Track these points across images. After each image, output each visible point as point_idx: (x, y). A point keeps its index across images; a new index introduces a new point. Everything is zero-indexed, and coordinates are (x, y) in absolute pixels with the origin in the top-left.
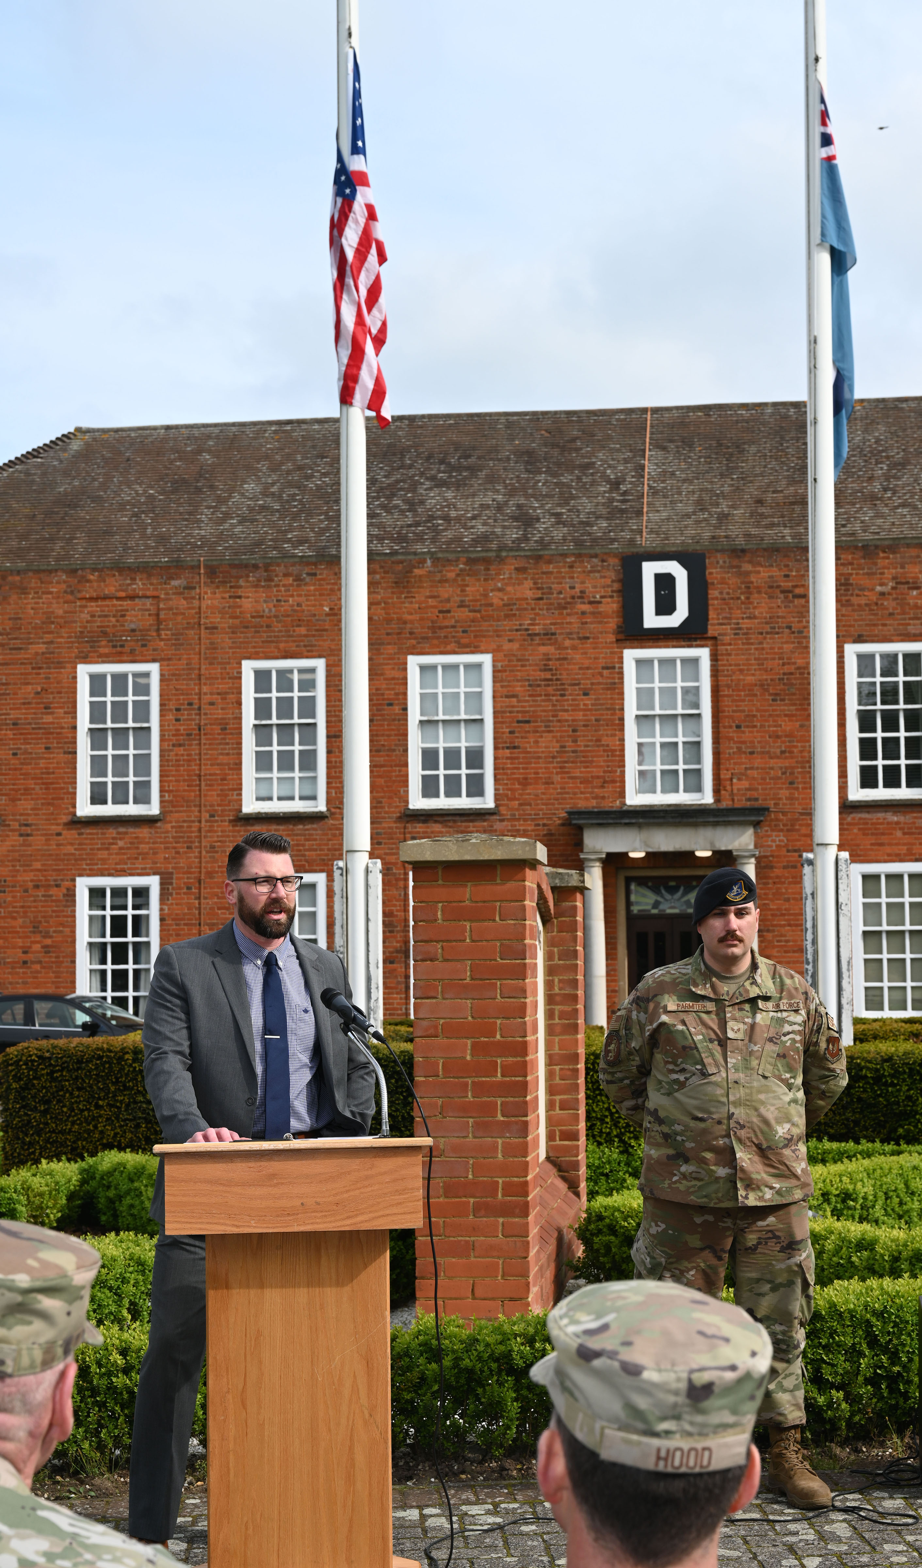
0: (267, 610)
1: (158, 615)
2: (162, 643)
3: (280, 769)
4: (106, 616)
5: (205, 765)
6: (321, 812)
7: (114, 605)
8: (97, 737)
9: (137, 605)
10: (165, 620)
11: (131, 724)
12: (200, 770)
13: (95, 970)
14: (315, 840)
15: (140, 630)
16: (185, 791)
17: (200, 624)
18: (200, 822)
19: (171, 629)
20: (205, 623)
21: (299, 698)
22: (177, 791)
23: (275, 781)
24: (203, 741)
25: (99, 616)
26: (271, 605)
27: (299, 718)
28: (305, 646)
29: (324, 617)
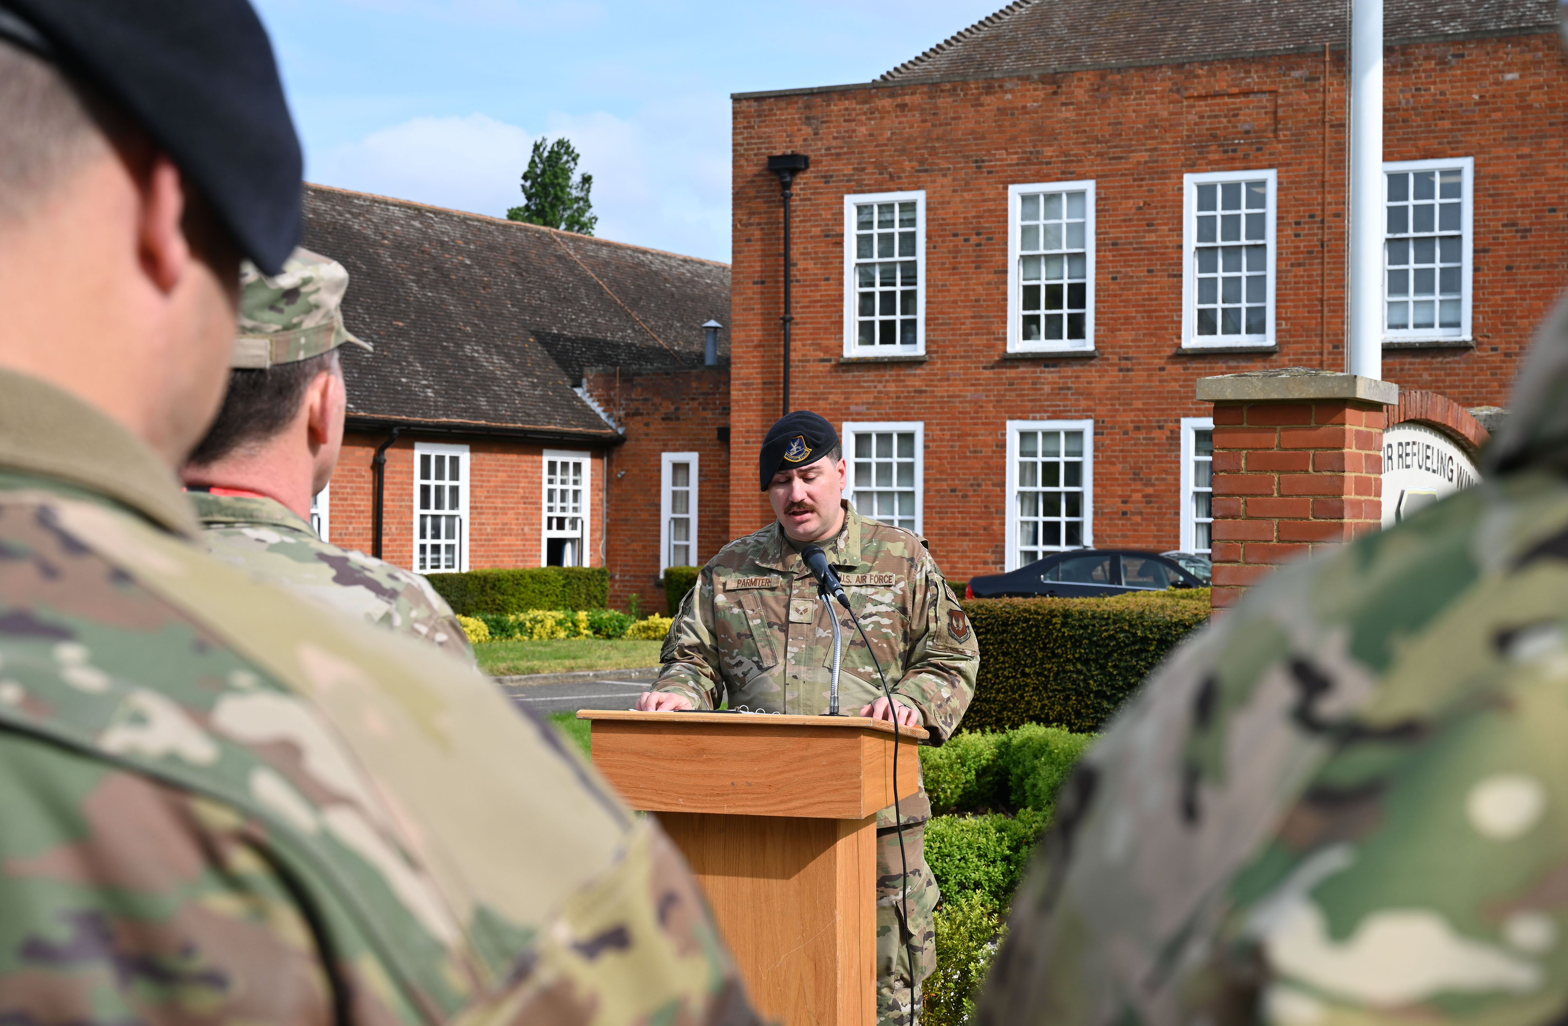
0: (1403, 102)
1: (1275, 113)
2: (1280, 145)
3: (1417, 291)
4: (1216, 116)
5: (1328, 287)
6: (1465, 342)
7: (1225, 104)
8: (1206, 256)
9: (1252, 102)
10: (1284, 118)
11: (1243, 241)
12: (1322, 293)
13: (1202, 524)
14: (1458, 375)
15: (1255, 132)
16: (1304, 318)
17: (1324, 122)
18: (1322, 354)
19: (1290, 129)
20: (1331, 120)
21: (1441, 205)
22: (1295, 318)
23: (1411, 306)
24: (1326, 260)
25: (1209, 117)
26: (1409, 95)
27: (1441, 229)
28: (1449, 143)
29: (1472, 107)
